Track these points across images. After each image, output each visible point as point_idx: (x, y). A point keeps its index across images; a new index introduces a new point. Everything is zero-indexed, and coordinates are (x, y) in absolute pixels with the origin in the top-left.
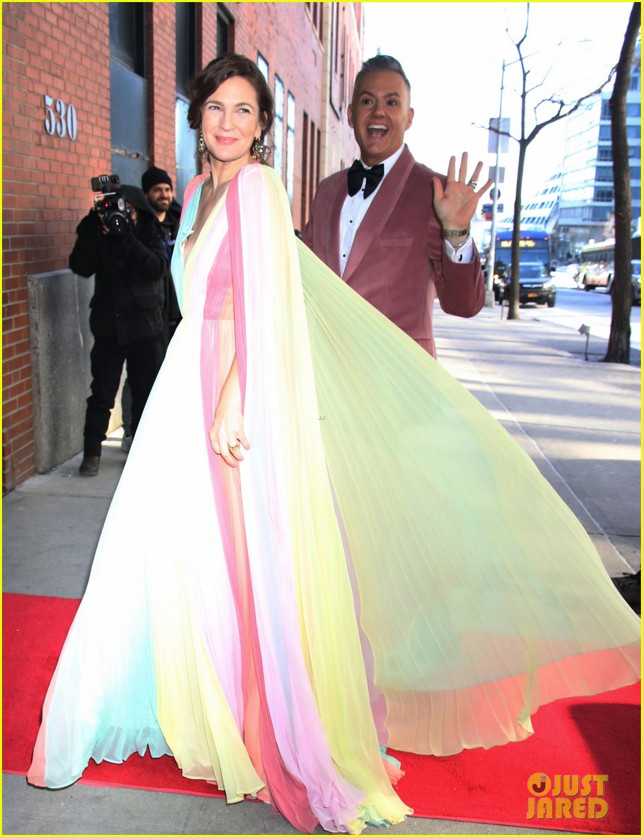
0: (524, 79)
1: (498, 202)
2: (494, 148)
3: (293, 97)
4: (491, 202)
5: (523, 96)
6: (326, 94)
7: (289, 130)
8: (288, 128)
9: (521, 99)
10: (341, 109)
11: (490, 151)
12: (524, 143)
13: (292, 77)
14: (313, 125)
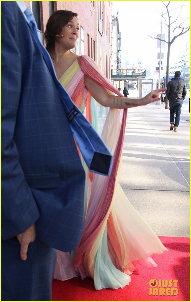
0: (169, 19)
1: (161, 66)
2: (159, 46)
3: (83, 28)
4: (159, 66)
5: (169, 26)
6: (96, 27)
7: (82, 41)
8: (81, 40)
9: (168, 27)
10: (103, 33)
11: (158, 47)
12: (170, 44)
13: (82, 21)
14: (91, 39)
